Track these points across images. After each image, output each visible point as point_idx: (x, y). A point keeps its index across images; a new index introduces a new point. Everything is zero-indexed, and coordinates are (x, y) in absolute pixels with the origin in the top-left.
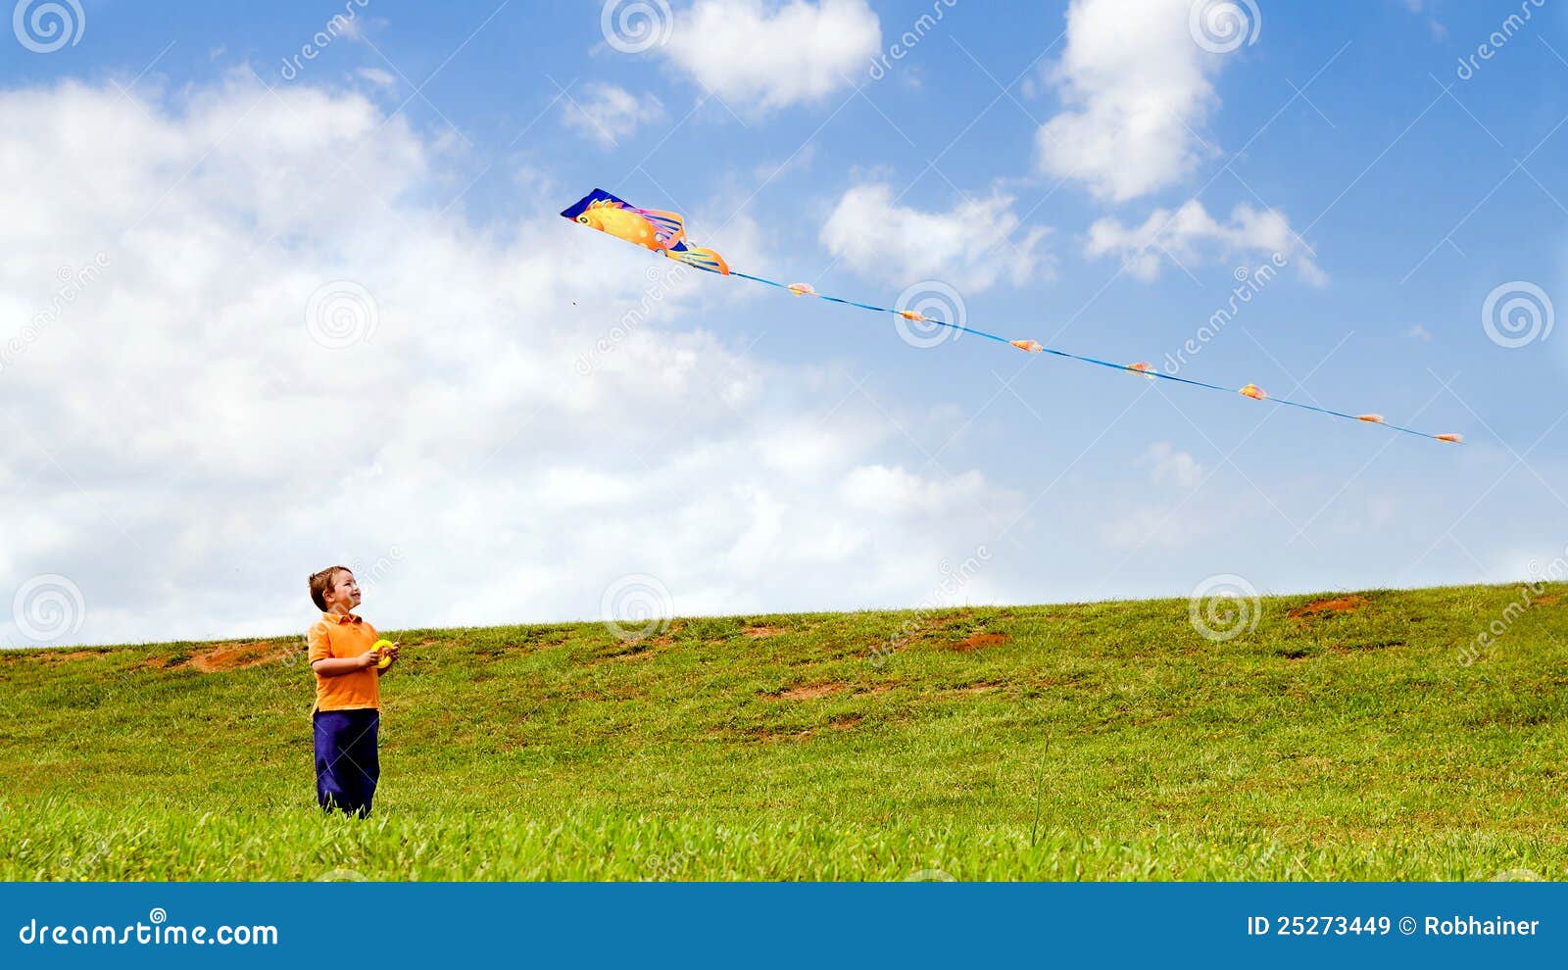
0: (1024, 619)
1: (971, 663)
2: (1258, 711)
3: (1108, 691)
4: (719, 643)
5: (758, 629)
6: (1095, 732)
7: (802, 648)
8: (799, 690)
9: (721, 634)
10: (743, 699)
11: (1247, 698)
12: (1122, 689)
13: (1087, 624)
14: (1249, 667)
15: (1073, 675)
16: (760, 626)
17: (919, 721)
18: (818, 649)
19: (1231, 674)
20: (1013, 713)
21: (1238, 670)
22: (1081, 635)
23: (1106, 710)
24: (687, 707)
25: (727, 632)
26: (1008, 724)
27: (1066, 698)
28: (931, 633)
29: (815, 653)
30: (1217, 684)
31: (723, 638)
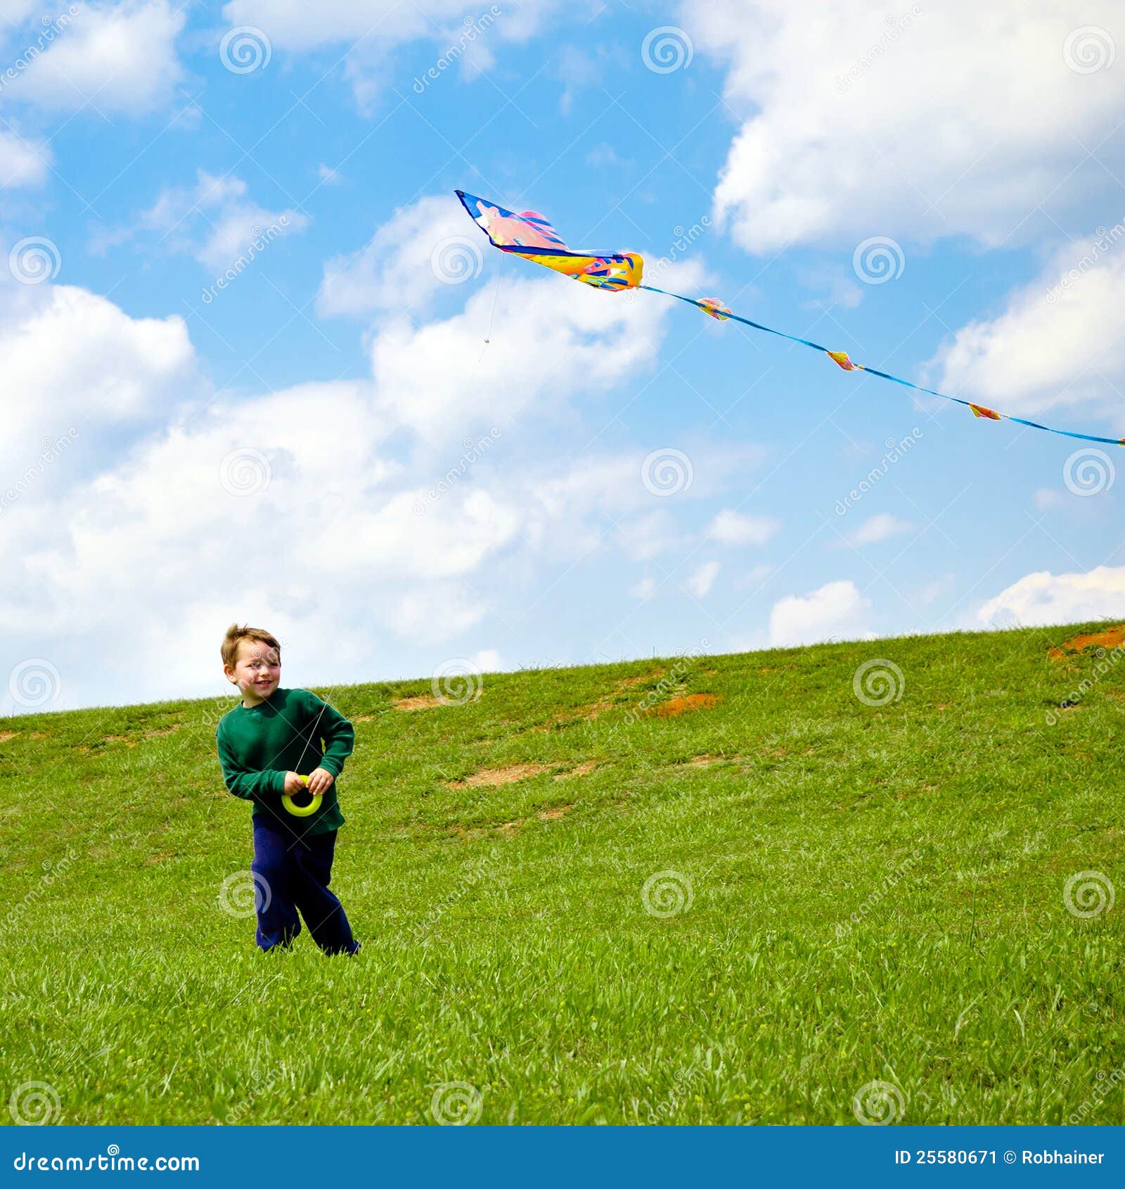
0: (732, 673)
1: (683, 731)
2: (1039, 775)
3: (857, 760)
4: (367, 719)
5: (410, 701)
6: (854, 809)
7: (473, 721)
8: (485, 774)
9: (367, 709)
10: (423, 788)
11: (1021, 762)
12: (874, 756)
13: (811, 676)
14: (1015, 723)
15: (809, 741)
16: (410, 697)
17: (641, 804)
18: (493, 722)
19: (996, 732)
20: (752, 791)
21: (1004, 727)
22: (806, 691)
23: (859, 782)
24: (358, 801)
25: (374, 706)
26: (749, 803)
27: (810, 770)
28: (623, 696)
29: (490, 727)
30: (984, 745)
31: (373, 712)
